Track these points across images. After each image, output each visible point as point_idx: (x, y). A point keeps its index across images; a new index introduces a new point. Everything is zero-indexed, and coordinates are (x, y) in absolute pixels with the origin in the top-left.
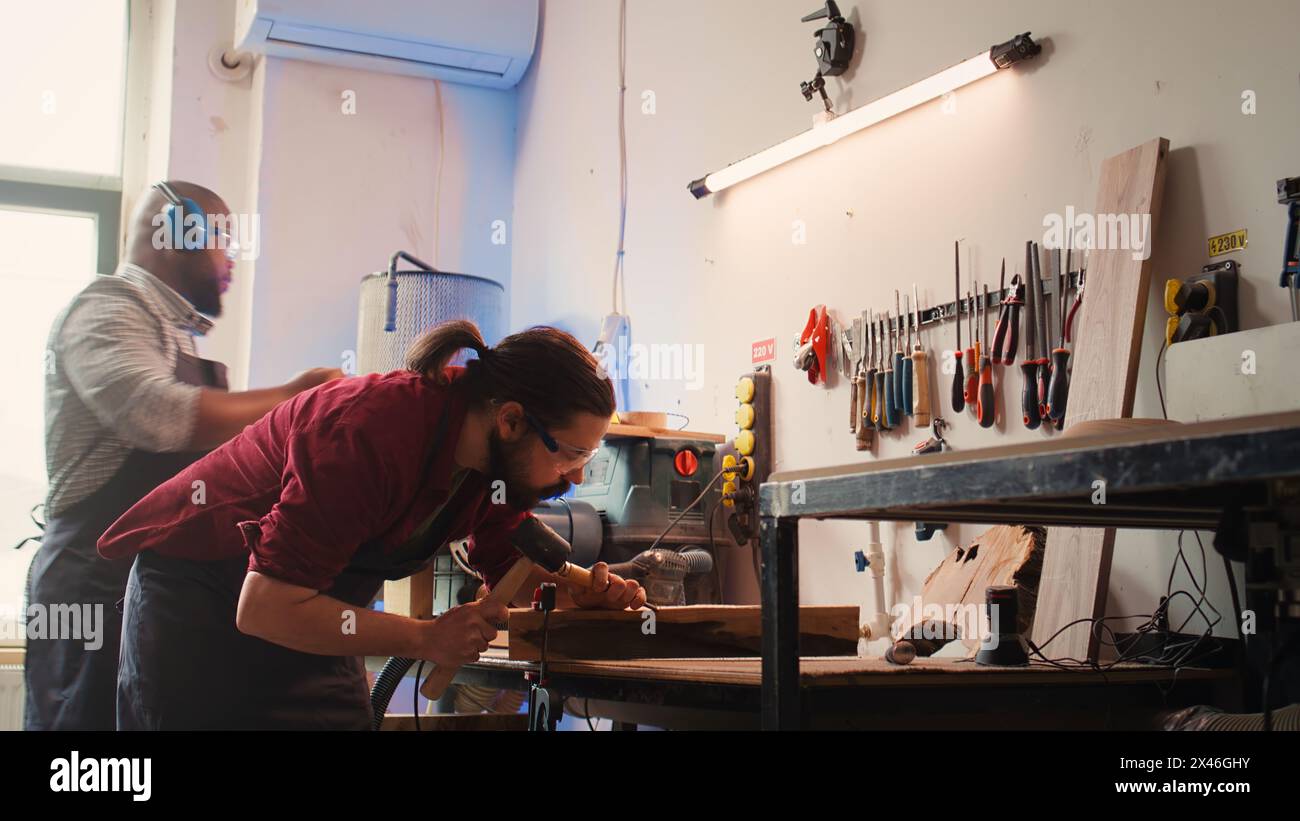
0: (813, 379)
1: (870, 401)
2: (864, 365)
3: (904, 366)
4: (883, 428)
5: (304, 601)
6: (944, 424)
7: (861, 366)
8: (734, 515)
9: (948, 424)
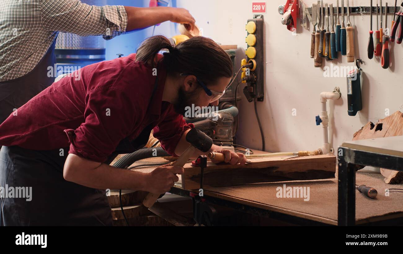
0: (289, 28)
1: (322, 45)
2: (318, 27)
3: (341, 33)
4: (329, 59)
5: (96, 168)
6: (361, 62)
7: (316, 27)
8: (246, 87)
9: (364, 62)
